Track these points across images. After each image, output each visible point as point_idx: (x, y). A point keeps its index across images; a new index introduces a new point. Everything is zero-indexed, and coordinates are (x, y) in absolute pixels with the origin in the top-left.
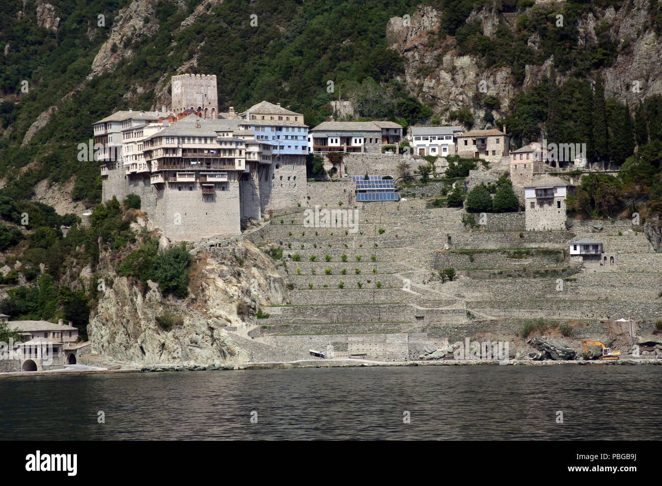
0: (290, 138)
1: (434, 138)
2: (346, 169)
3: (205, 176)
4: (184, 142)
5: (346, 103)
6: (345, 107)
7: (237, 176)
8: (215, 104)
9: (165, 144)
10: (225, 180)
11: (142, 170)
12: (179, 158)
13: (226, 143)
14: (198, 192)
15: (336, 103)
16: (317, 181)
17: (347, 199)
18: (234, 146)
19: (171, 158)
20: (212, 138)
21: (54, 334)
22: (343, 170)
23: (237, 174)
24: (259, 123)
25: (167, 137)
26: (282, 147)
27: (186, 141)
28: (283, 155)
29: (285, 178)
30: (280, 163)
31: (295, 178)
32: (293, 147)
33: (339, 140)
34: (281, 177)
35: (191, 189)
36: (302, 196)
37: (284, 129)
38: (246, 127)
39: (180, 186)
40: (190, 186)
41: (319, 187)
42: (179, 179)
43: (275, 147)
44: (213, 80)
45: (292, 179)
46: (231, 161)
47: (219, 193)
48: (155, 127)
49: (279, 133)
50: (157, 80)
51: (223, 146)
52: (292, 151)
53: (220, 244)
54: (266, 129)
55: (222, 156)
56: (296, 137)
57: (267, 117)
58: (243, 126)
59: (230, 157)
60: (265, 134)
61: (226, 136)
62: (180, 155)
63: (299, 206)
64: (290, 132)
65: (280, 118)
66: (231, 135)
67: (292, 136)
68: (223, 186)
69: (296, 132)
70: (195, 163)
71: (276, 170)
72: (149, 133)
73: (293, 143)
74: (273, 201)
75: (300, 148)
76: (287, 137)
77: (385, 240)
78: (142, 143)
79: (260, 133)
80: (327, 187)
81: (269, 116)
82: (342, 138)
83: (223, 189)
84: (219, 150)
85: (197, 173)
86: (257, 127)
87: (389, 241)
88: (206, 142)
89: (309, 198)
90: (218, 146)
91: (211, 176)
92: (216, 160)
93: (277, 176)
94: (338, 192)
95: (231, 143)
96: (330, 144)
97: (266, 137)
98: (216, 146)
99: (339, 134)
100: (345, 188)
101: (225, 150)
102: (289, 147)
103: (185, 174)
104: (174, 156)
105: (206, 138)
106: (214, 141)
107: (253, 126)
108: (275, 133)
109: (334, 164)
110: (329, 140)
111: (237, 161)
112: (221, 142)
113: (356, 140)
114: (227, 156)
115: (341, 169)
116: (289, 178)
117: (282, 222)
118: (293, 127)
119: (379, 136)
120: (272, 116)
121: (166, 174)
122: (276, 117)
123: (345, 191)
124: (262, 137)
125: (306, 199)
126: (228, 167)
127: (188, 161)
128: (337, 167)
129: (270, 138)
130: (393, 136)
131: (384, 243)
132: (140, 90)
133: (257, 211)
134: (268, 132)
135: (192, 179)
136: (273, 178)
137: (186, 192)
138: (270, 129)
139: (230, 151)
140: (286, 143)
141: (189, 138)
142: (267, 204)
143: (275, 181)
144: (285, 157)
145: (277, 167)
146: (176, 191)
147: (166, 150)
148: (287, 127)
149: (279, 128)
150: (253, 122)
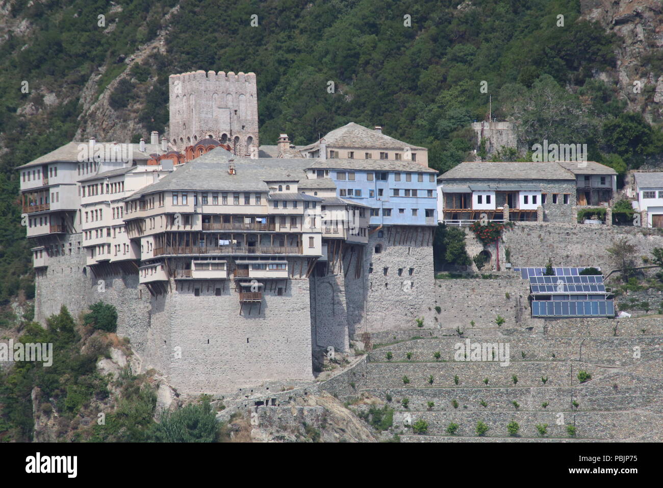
0: (402, 193)
2: (508, 254)
3: (246, 267)
4: (205, 202)
5: (501, 126)
6: (500, 132)
7: (305, 268)
8: (253, 128)
9: (170, 205)
10: (283, 274)
11: (121, 257)
12: (197, 233)
13: (285, 203)
14: (232, 297)
15: (483, 126)
16: (453, 276)
17: (512, 312)
18: (300, 210)
19: (181, 234)
20: (259, 195)
22: (502, 255)
23: (305, 264)
24: (345, 164)
25: (175, 193)
26: (387, 212)
27: (210, 199)
28: (389, 228)
29: (393, 271)
30: (384, 242)
31: (411, 270)
32: (408, 212)
33: (493, 198)
34: (386, 270)
35: (218, 293)
36: (425, 307)
37: (391, 177)
38: (320, 172)
39: (198, 287)
40: (217, 287)
41: (457, 289)
42: (197, 274)
43: (375, 212)
44: (248, 83)
45: (405, 273)
46: (295, 238)
47: (271, 300)
48: (147, 173)
49: (381, 184)
50: (84, 79)
51: (281, 210)
52: (407, 220)
53: (274, 400)
54: (358, 176)
55: (278, 228)
56: (415, 192)
57: (359, 154)
58: (313, 170)
59: (293, 230)
60: (354, 186)
61: (284, 191)
62: (198, 226)
63: (421, 325)
64: (403, 183)
65: (384, 156)
66: (294, 189)
67: (407, 191)
68: (279, 287)
69: (414, 181)
70: (227, 242)
71: (375, 256)
72: (135, 185)
73: (408, 203)
74: (371, 317)
75: (422, 213)
76: (396, 191)
77: (592, 394)
78: (122, 204)
79: (346, 184)
80: (473, 289)
81: (363, 152)
82: (499, 194)
83: (280, 293)
84: (272, 218)
85: (231, 262)
86: (341, 172)
87: (600, 396)
88: (247, 202)
89: (438, 310)
90: (271, 210)
91: (257, 267)
92: (265, 236)
93: (378, 268)
94: (494, 299)
95: (295, 203)
96: (476, 206)
97: (358, 192)
98: (267, 209)
99: (493, 185)
100: (508, 290)
101: (283, 218)
102: (402, 210)
103: (208, 264)
104: (188, 228)
105: (247, 195)
106: (263, 201)
107: (333, 170)
108: (374, 184)
109: (485, 245)
110: (475, 198)
111: (305, 239)
112: (275, 202)
113: (526, 198)
114: (288, 229)
115: (498, 254)
116: (400, 271)
117: (389, 357)
118: (409, 173)
119: (570, 189)
120: (369, 152)
121: (170, 264)
122: (376, 154)
123: (508, 297)
124: (350, 191)
125: (434, 311)
126: (289, 251)
127: (213, 238)
128: (491, 249)
129: (365, 194)
130: (598, 190)
131: (591, 400)
132: (50, 99)
133: (340, 334)
134: (362, 183)
135: (221, 274)
136: (371, 270)
137: (208, 299)
138: (364, 176)
139: (294, 219)
140: (394, 203)
141: (215, 194)
142: (359, 321)
143: (374, 278)
144: (393, 230)
145: (378, 250)
146: (191, 297)
147: (171, 217)
148: (398, 173)
149: (382, 175)
150: (332, 163)
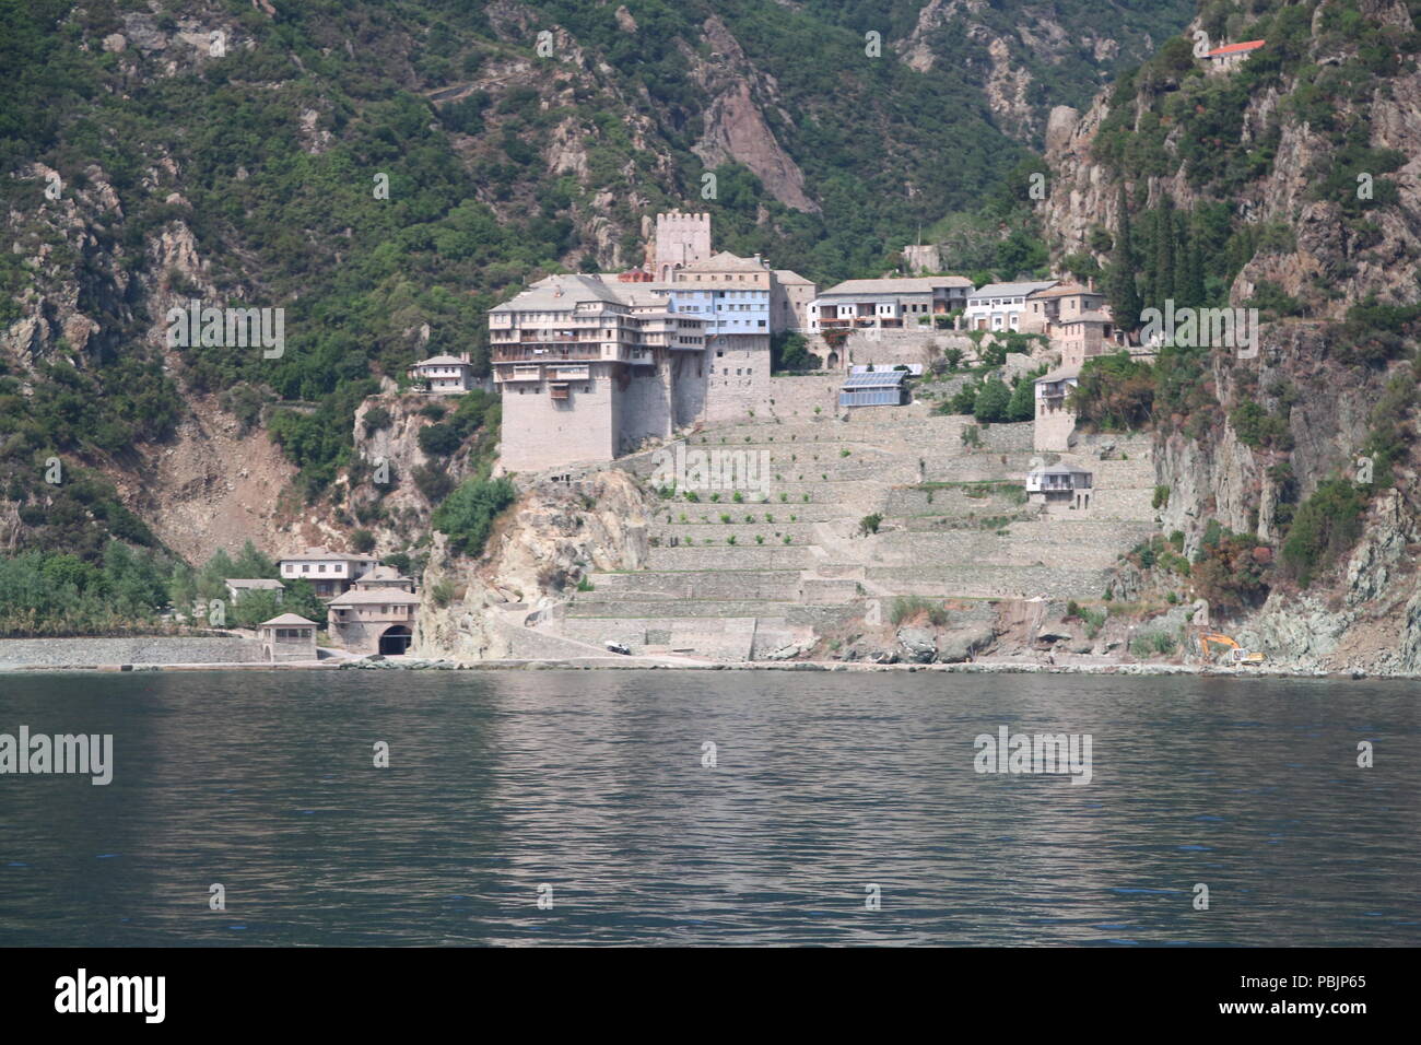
0: (737, 308)
1: (998, 302)
2: (851, 355)
3: (555, 370)
4: (522, 320)
5: (927, 249)
6: (925, 254)
7: (608, 371)
10: (585, 376)
12: (515, 345)
13: (584, 319)
14: (547, 394)
15: (912, 249)
16: (791, 374)
17: (833, 403)
18: (596, 324)
19: (505, 346)
20: (565, 313)
21: (396, 608)
22: (847, 356)
23: (607, 369)
24: (687, 286)
26: (722, 323)
27: (527, 318)
28: (728, 336)
29: (732, 371)
30: (725, 348)
31: (749, 371)
32: (742, 323)
33: (855, 309)
34: (726, 370)
35: (537, 391)
36: (761, 399)
37: (727, 295)
38: (666, 292)
39: (521, 387)
40: (535, 386)
41: (789, 384)
42: (518, 377)
43: (710, 323)
45: (744, 373)
46: (596, 347)
47: (578, 396)
49: (719, 301)
51: (581, 325)
52: (741, 329)
53: (568, 477)
54: (696, 295)
55: (581, 339)
56: (748, 306)
57: (706, 277)
58: (656, 292)
59: (593, 341)
60: (693, 304)
61: (592, 309)
62: (516, 339)
63: (752, 414)
64: (738, 300)
65: (728, 278)
66: (600, 307)
67: (741, 306)
68: (586, 386)
69: (748, 297)
70: (540, 351)
71: (716, 359)
73: (742, 316)
74: (710, 409)
75: (755, 323)
76: (731, 306)
79: (685, 301)
81: (709, 276)
82: (860, 306)
83: (587, 391)
84: (576, 332)
85: (543, 367)
86: (678, 292)
87: (849, 470)
88: (556, 319)
89: (773, 402)
90: (574, 325)
91: (564, 371)
92: (573, 346)
93: (719, 369)
94: (819, 393)
95: (596, 319)
96: (840, 316)
97: (696, 308)
98: (570, 324)
99: (864, 299)
100: (829, 385)
101: (585, 331)
102: (736, 322)
103: (526, 369)
104: (509, 341)
105: (557, 313)
106: (569, 318)
107: (673, 291)
108: (713, 301)
109: (833, 348)
110: (840, 310)
111: (603, 347)
112: (577, 319)
113: (883, 309)
114: (589, 339)
115: (843, 354)
116: (739, 372)
117: (704, 440)
118: (754, 291)
119: (928, 300)
122: (721, 277)
123: (829, 390)
125: (769, 403)
126: (589, 357)
127: (529, 348)
128: (838, 352)
129: (702, 310)
133: (665, 424)
134: (701, 301)
135: (535, 377)
136: (712, 372)
137: (530, 397)
138: (702, 295)
139: (594, 331)
140: (725, 315)
141: (532, 313)
142: (699, 412)
143: (716, 377)
144: (731, 338)
145: (720, 355)
146: (517, 395)
148: (733, 292)
149: (722, 294)
150: (676, 285)
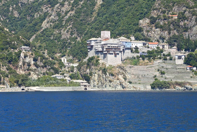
3: (115, 52)
10: (119, 53)
14: (114, 55)
16: (132, 53)
18: (120, 46)
19: (109, 48)
20: (116, 44)
23: (121, 52)
25: (109, 44)
26: (127, 46)
27: (112, 45)
29: (127, 52)
30: (126, 49)
31: (129, 52)
36: (130, 56)
39: (110, 54)
40: (112, 54)
42: (110, 52)
44: (109, 32)
47: (117, 55)
51: (119, 46)
52: (129, 47)
54: (124, 42)
55: (118, 48)
62: (111, 47)
64: (128, 43)
66: (120, 44)
71: (125, 51)
73: (129, 45)
78: (101, 45)
84: (118, 47)
86: (122, 42)
90: (118, 46)
91: (116, 52)
95: (120, 45)
100: (138, 54)
105: (115, 44)
111: (121, 49)
114: (119, 48)
119: (142, 44)
121: (108, 51)
122: (125, 40)
124: (123, 44)
126: (119, 50)
127: (112, 49)
129: (125, 44)
130: (145, 44)
135: (113, 52)
139: (120, 47)
140: (127, 45)
143: (125, 53)
147: (108, 46)
149: (126, 42)
150: (121, 41)
